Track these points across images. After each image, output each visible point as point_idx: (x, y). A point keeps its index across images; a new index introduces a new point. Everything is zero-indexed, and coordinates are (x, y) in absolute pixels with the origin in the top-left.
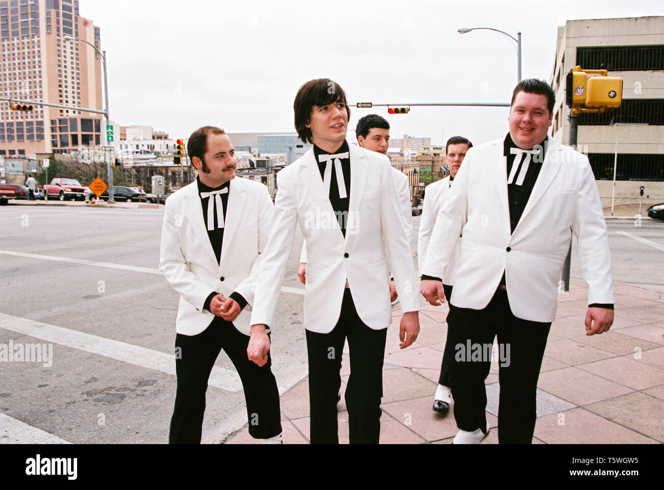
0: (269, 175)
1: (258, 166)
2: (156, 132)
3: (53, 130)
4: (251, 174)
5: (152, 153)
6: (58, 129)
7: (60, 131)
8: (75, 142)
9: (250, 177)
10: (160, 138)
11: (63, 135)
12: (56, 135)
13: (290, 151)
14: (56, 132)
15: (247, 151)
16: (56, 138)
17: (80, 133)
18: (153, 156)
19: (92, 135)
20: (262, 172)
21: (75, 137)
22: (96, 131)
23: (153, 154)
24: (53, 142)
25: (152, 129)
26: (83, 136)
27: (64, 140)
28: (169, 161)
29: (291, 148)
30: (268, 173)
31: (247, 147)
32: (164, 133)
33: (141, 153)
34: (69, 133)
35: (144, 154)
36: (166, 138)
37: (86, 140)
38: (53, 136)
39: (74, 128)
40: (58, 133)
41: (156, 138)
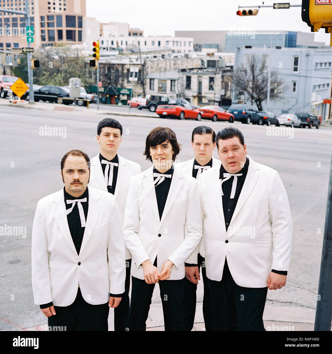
0: (217, 75)
1: (209, 66)
2: (132, 29)
3: (42, 25)
4: (200, 74)
5: (117, 49)
6: (46, 25)
7: (48, 26)
8: (60, 37)
9: (199, 76)
10: (135, 34)
11: (51, 30)
12: (44, 31)
13: (239, 51)
14: (44, 27)
15: (215, 48)
16: (45, 33)
17: (64, 29)
18: (116, 53)
19: (75, 31)
20: (212, 72)
21: (60, 32)
22: (79, 27)
23: (118, 51)
24: (42, 36)
25: (129, 26)
26: (68, 32)
27: (51, 35)
28: (126, 59)
29: (239, 49)
30: (216, 74)
31: (215, 44)
32: (139, 29)
33: (107, 50)
34: (56, 29)
35: (110, 50)
36: (141, 34)
37: (70, 36)
38: (42, 31)
39: (60, 24)
40: (46, 28)
41: (132, 34)
